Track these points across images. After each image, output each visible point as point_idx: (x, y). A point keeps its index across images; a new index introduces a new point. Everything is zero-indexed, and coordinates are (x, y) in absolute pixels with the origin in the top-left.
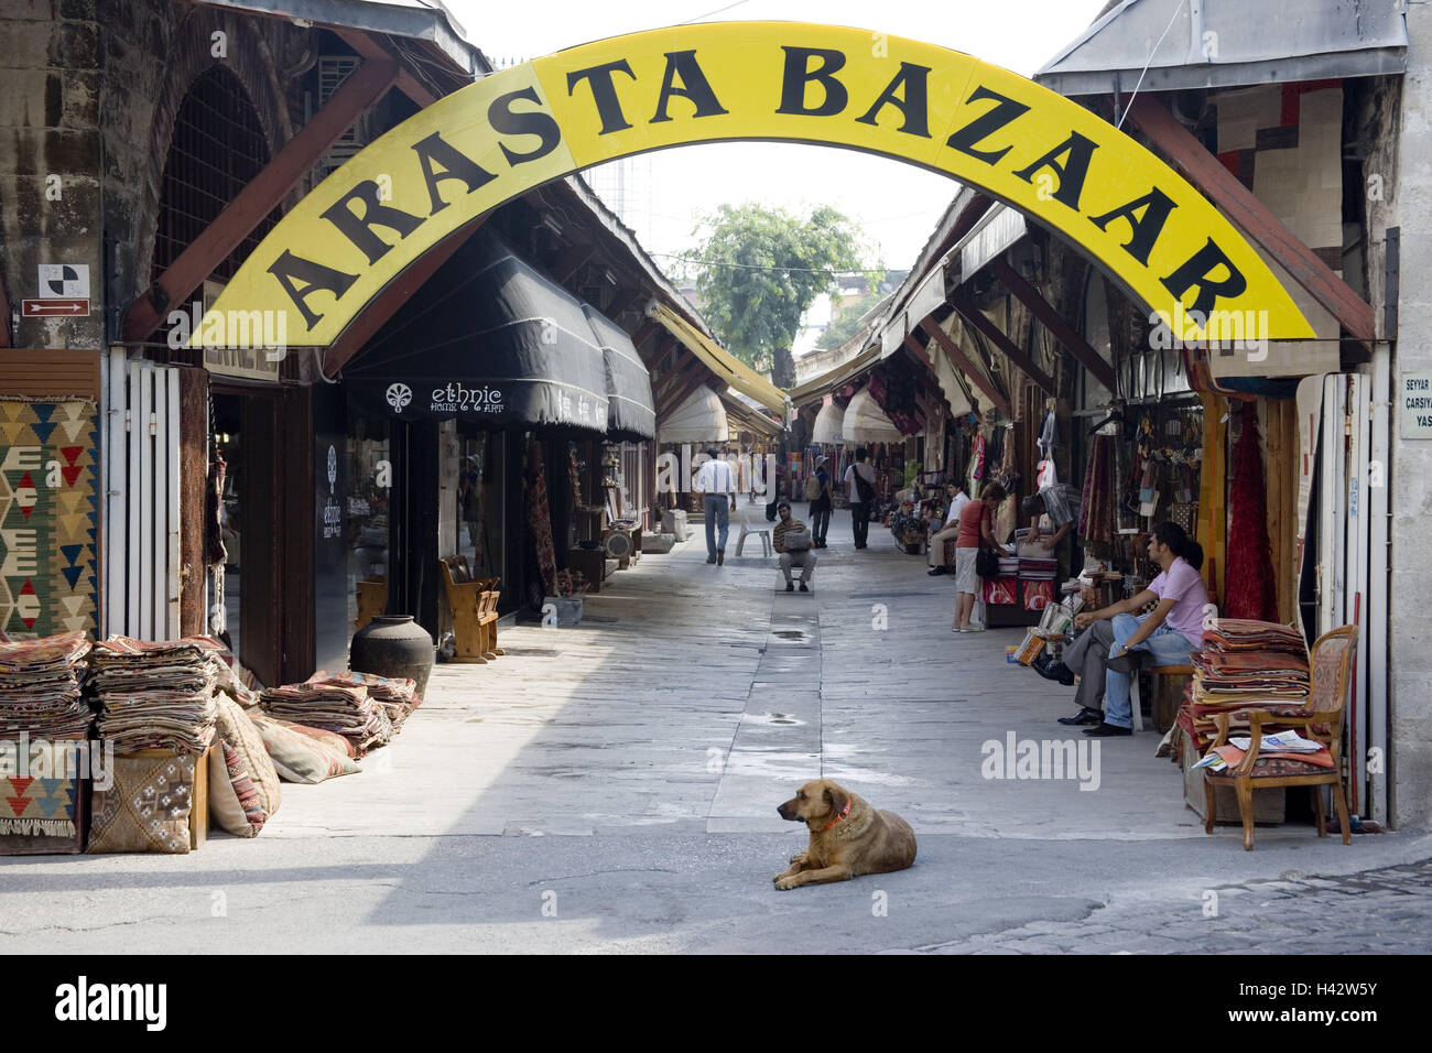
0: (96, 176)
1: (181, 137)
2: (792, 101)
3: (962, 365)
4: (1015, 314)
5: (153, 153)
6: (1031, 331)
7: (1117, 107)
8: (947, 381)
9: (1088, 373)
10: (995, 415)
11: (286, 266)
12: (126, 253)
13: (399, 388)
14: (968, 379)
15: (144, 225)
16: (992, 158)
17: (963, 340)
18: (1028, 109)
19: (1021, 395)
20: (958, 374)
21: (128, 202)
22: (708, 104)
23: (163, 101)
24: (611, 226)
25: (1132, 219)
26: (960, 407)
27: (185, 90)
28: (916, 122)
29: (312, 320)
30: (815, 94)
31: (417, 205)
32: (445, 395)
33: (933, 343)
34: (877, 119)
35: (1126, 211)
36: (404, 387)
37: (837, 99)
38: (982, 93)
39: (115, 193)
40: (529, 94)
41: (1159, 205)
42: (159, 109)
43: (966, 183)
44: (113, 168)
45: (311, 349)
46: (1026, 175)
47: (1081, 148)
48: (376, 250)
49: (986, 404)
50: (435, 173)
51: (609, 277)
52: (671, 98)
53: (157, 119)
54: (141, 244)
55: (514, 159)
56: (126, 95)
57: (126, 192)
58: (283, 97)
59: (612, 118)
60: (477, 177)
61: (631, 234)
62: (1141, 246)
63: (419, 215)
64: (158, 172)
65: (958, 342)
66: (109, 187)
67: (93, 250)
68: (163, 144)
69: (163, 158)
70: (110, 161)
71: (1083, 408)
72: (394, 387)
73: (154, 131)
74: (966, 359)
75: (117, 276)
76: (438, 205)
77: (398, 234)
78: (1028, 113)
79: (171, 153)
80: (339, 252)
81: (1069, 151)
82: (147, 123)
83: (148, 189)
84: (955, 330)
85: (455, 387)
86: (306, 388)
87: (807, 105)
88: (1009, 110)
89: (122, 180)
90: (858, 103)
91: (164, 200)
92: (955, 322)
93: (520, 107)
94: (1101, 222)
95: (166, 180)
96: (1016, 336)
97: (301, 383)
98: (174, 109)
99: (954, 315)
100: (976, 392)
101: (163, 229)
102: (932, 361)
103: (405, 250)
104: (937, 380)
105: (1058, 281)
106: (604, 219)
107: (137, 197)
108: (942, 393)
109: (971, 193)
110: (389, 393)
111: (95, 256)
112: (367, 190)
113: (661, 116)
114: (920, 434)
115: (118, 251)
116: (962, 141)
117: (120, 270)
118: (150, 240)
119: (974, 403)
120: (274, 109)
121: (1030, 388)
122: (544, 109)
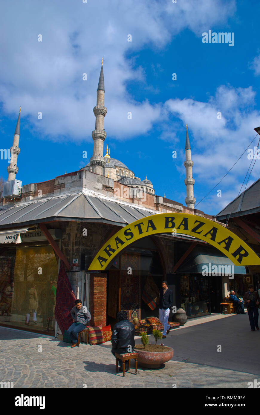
0: (80, 246)
2: (167, 226)
11: (100, 258)
12: (90, 257)
16: (199, 233)
18: (205, 223)
22: (154, 228)
25: (225, 242)
28: (186, 228)
29: (102, 266)
30: (170, 225)
31: (115, 248)
34: (180, 228)
37: (174, 225)
38: (197, 221)
39: (86, 249)
40: (130, 229)
41: (230, 239)
45: (102, 270)
46: (205, 235)
47: (215, 230)
48: (110, 255)
50: (117, 243)
52: (149, 228)
55: (127, 240)
59: (141, 232)
60: (123, 243)
62: (227, 248)
63: (115, 249)
66: (83, 248)
67: (79, 257)
70: (85, 244)
76: (118, 248)
77: (113, 252)
78: (205, 224)
80: (106, 256)
81: (213, 231)
87: (169, 227)
88: (202, 224)
90: (177, 225)
93: (128, 231)
94: (219, 243)
103: (114, 255)
112: (109, 246)
113: (148, 231)
115: (86, 257)
116: (194, 230)
117: (86, 259)
122: (131, 231)
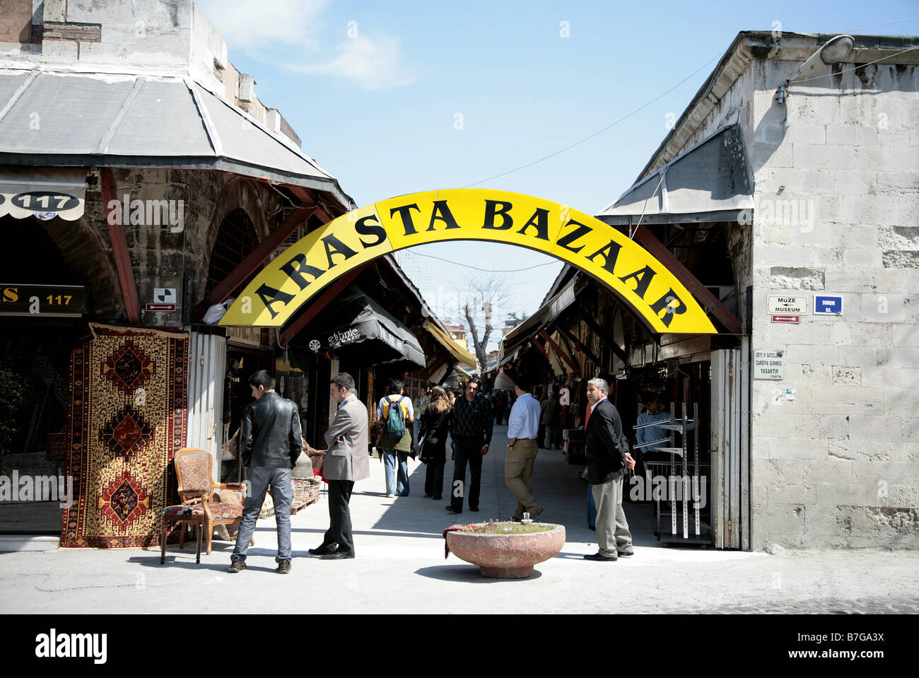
0: (182, 250)
1: (221, 236)
2: (489, 223)
3: (559, 353)
4: (582, 332)
5: (208, 242)
6: (590, 339)
7: (630, 230)
8: (553, 360)
9: (614, 355)
10: (574, 376)
11: (263, 290)
12: (193, 284)
13: (314, 342)
14: (562, 360)
15: (202, 273)
16: (576, 250)
17: (560, 343)
18: (592, 229)
19: (585, 366)
20: (557, 358)
21: (195, 262)
22: (451, 223)
23: (214, 220)
24: (409, 285)
25: (637, 279)
26: (558, 372)
27: (224, 217)
28: (543, 233)
29: (274, 314)
30: (499, 220)
31: (322, 264)
32: (334, 339)
33: (547, 344)
34: (526, 232)
35: (634, 275)
36: (316, 341)
37: (508, 223)
38: (572, 222)
39: (190, 258)
40: (373, 218)
41: (649, 273)
42: (211, 224)
43: (567, 262)
44: (189, 247)
45: (274, 328)
46: (591, 258)
47: (615, 247)
48: (303, 284)
49: (569, 370)
50: (331, 251)
51: (407, 309)
52: (436, 220)
53: (210, 227)
54: (200, 281)
55: (366, 245)
56: (197, 216)
57: (194, 258)
58: (267, 224)
59: (410, 229)
60: (349, 253)
61: (417, 290)
62: (641, 291)
63: (323, 269)
64: (209, 250)
65: (558, 344)
66: (187, 255)
67: (179, 283)
68: (213, 239)
69: (212, 245)
70: (189, 244)
71: (612, 371)
72: (311, 342)
73: (209, 233)
74: (562, 351)
75: (188, 294)
76: (332, 265)
77: (314, 277)
78: (592, 231)
79: (216, 244)
80: (287, 286)
81: (609, 248)
82: (206, 229)
83: (205, 258)
84: (556, 338)
85: (337, 334)
86: (272, 351)
87: (495, 225)
88: (584, 230)
89: (193, 253)
90: (518, 224)
91: (211, 263)
92: (557, 334)
93: (369, 223)
94: (623, 279)
95: (213, 254)
96: (583, 340)
97: (270, 348)
98: (218, 224)
99: (556, 331)
100: (565, 365)
101: (210, 276)
102: (547, 352)
103: (316, 285)
104: (548, 361)
105: (601, 317)
106: (406, 282)
107: (200, 261)
108: (551, 366)
109: (568, 267)
110: (310, 345)
111: (179, 285)
112: (301, 258)
113: (431, 228)
114: (540, 386)
115: (189, 283)
116: (563, 242)
117: (190, 292)
118: (204, 280)
119: (564, 370)
120: (263, 229)
121: (588, 364)
122: (379, 224)
